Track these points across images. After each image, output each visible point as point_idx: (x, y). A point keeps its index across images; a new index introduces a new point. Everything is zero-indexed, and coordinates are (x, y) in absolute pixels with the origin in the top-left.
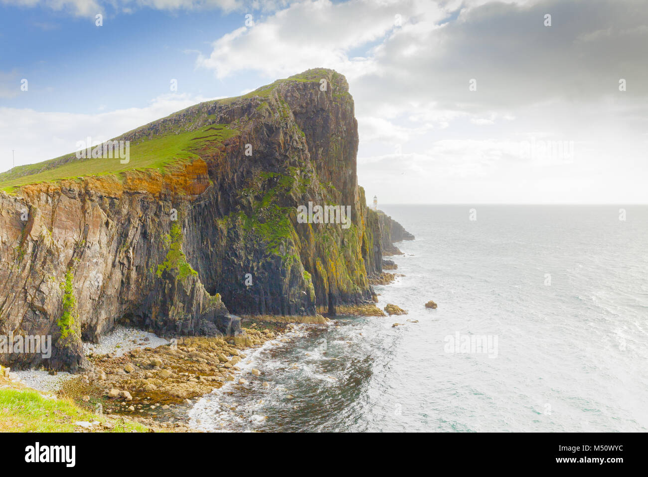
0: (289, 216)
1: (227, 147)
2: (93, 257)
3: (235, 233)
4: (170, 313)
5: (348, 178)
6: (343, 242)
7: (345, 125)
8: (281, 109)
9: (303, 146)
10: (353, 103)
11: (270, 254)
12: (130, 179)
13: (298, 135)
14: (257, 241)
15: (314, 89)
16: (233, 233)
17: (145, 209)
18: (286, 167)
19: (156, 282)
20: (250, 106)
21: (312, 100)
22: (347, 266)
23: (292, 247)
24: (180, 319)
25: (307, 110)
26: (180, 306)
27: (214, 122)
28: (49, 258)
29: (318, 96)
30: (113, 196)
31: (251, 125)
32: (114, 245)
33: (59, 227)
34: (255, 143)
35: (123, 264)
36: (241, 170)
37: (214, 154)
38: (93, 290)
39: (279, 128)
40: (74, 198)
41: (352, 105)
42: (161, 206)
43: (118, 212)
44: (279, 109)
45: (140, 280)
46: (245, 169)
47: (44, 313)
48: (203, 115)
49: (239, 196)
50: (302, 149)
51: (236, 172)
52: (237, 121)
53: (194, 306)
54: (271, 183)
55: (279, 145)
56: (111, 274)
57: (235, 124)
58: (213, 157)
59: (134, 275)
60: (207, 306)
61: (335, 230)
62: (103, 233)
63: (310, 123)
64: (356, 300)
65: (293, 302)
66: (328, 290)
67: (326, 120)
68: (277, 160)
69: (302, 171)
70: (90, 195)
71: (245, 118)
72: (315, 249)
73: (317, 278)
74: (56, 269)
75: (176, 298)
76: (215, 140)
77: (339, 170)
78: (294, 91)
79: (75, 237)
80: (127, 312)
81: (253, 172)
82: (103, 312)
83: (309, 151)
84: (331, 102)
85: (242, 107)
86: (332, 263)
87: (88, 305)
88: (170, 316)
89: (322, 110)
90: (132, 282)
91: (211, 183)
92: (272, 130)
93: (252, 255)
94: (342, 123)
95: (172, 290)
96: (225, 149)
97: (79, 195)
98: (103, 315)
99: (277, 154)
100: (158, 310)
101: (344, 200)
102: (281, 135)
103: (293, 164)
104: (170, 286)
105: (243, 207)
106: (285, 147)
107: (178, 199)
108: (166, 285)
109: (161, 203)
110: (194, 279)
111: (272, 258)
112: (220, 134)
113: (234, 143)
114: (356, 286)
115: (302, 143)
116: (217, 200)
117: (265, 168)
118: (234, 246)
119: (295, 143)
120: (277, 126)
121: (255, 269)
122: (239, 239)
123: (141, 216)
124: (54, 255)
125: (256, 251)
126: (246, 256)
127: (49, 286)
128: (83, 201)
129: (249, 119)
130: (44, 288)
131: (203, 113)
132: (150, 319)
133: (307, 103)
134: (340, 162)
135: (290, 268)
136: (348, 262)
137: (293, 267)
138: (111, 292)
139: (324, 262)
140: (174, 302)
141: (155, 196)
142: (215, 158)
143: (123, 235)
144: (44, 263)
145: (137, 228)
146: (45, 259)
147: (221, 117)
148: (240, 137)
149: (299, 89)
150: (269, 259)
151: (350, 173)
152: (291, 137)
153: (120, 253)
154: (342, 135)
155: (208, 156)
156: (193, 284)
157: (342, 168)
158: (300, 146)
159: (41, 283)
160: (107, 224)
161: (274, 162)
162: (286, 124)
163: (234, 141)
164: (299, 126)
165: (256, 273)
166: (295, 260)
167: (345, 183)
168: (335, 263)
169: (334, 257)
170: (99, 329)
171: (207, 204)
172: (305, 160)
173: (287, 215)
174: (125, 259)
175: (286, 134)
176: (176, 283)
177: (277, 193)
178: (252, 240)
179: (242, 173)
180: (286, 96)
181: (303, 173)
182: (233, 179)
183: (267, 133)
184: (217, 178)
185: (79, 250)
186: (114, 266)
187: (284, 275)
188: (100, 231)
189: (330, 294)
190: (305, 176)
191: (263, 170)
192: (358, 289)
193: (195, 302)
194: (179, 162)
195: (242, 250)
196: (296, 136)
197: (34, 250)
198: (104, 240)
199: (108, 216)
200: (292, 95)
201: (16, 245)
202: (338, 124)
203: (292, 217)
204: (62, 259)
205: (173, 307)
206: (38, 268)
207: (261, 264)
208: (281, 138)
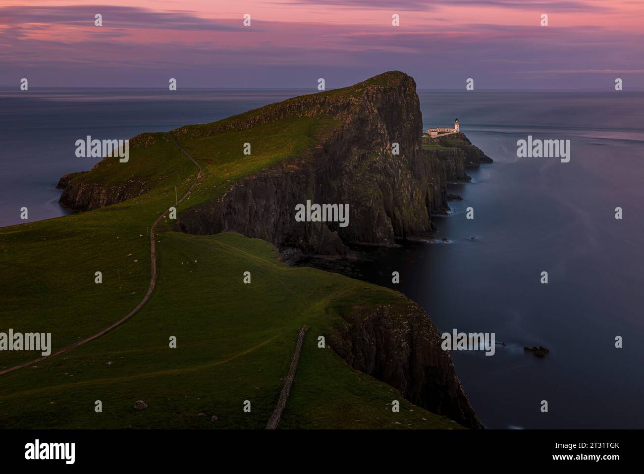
0: (376, 179)
2: (272, 212)
4: (310, 241)
7: (413, 116)
9: (385, 131)
10: (419, 100)
11: (365, 205)
12: (285, 165)
16: (341, 190)
17: (293, 181)
18: (373, 147)
21: (389, 100)
24: (316, 245)
25: (386, 107)
26: (315, 237)
28: (256, 214)
29: (394, 97)
30: (278, 177)
31: (350, 118)
32: (280, 203)
33: (258, 198)
34: (353, 131)
36: (344, 148)
38: (273, 229)
39: (368, 121)
40: (262, 181)
42: (301, 178)
43: (281, 185)
46: (347, 148)
49: (343, 166)
50: (384, 134)
51: (342, 150)
53: (323, 238)
54: (363, 157)
55: (368, 133)
56: (279, 219)
62: (276, 198)
63: (389, 115)
64: (421, 235)
66: (402, 227)
67: (400, 112)
68: (368, 142)
70: (269, 178)
71: (346, 112)
72: (393, 201)
73: (394, 220)
74: (258, 220)
75: (312, 233)
76: (327, 129)
79: (265, 202)
81: (352, 150)
83: (389, 134)
85: (344, 105)
86: (405, 210)
89: (397, 106)
91: (326, 158)
92: (363, 122)
96: (334, 135)
97: (265, 179)
99: (368, 137)
100: (302, 239)
103: (378, 145)
105: (347, 173)
106: (372, 134)
107: (309, 172)
109: (300, 175)
111: (366, 207)
113: (340, 131)
114: (421, 225)
115: (384, 129)
116: (330, 168)
118: (342, 198)
119: (379, 130)
120: (367, 119)
121: (356, 213)
122: (345, 194)
123: (291, 185)
128: (266, 183)
129: (349, 114)
131: (317, 104)
133: (386, 102)
135: (377, 214)
136: (415, 209)
137: (379, 214)
138: (279, 229)
139: (400, 209)
140: (312, 235)
141: (298, 173)
142: (328, 141)
144: (254, 217)
146: (254, 215)
147: (330, 109)
148: (343, 127)
149: (381, 93)
150: (364, 208)
151: (417, 148)
152: (376, 126)
153: (282, 207)
154: (411, 123)
155: (324, 141)
157: (411, 145)
158: (382, 132)
160: (277, 192)
161: (365, 143)
162: (373, 117)
164: (381, 118)
166: (381, 210)
171: (324, 171)
172: (385, 141)
175: (373, 124)
177: (368, 164)
180: (373, 97)
182: (339, 154)
184: (330, 154)
185: (267, 208)
186: (280, 215)
187: (374, 219)
188: (274, 197)
189: (404, 230)
190: (386, 152)
191: (359, 148)
192: (422, 228)
193: (323, 235)
194: (309, 149)
196: (379, 126)
197: (250, 212)
198: (276, 202)
199: (277, 188)
200: (376, 96)
201: (242, 209)
202: (408, 115)
203: (378, 181)
204: (260, 214)
205: (311, 238)
206: (252, 220)
207: (359, 210)
208: (370, 127)
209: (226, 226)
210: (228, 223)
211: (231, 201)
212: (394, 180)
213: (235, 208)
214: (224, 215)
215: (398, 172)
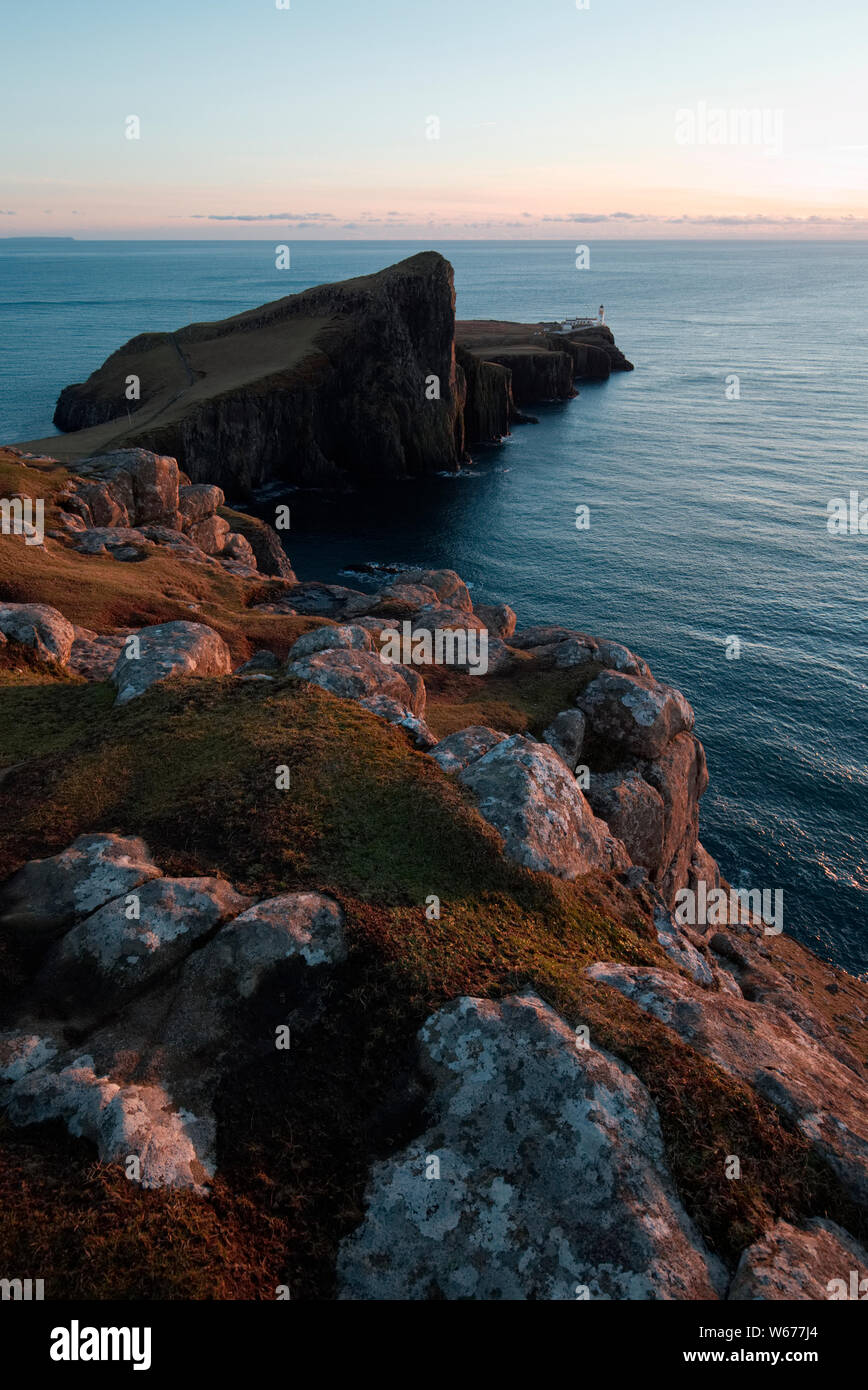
2: (253, 437)
6: (435, 420)
7: (444, 315)
9: (406, 338)
11: (375, 430)
13: (401, 329)
15: (417, 283)
17: (283, 401)
18: (390, 357)
19: (293, 451)
25: (410, 303)
29: (421, 290)
30: (262, 396)
31: (363, 320)
32: (265, 428)
33: (233, 423)
34: (367, 336)
35: (272, 439)
36: (356, 359)
38: (255, 458)
39: (386, 322)
40: (239, 402)
42: (294, 397)
43: (266, 407)
45: (283, 450)
49: (354, 382)
50: (404, 341)
52: (354, 314)
54: (378, 371)
55: (385, 339)
56: (265, 446)
59: (279, 446)
62: (258, 422)
63: (412, 315)
64: (441, 466)
67: (427, 311)
68: (384, 351)
69: (403, 360)
71: (360, 311)
72: (411, 426)
73: (410, 449)
74: (234, 447)
75: (305, 462)
76: (337, 333)
79: (242, 426)
80: (277, 469)
83: (412, 341)
85: (359, 300)
86: (424, 437)
87: (253, 467)
89: (424, 302)
90: (279, 451)
91: (333, 371)
92: (380, 325)
93: (363, 430)
94: (440, 313)
95: (303, 457)
96: (343, 342)
98: (263, 472)
99: (384, 345)
102: (387, 330)
103: (397, 355)
104: (303, 454)
105: (358, 390)
106: (390, 340)
107: (306, 390)
108: (300, 454)
109: (294, 395)
110: (317, 450)
111: (376, 434)
112: (342, 326)
113: (350, 336)
115: (405, 335)
116: (338, 385)
117: (375, 357)
119: (399, 336)
120: (384, 321)
123: (281, 407)
124: (232, 439)
128: (244, 403)
129: (362, 314)
130: (229, 458)
133: (410, 297)
134: (438, 350)
135: (389, 441)
137: (391, 441)
138: (266, 457)
139: (419, 436)
141: (290, 391)
142: (336, 350)
143: (270, 421)
144: (227, 444)
145: (279, 415)
146: (228, 441)
147: (344, 306)
149: (404, 283)
150: (373, 435)
152: (395, 330)
153: (269, 433)
154: (441, 325)
156: (316, 453)
157: (439, 355)
158: (403, 338)
160: (260, 415)
161: (381, 352)
162: (393, 318)
163: (353, 330)
164: (403, 319)
166: (392, 436)
167: (442, 368)
168: (428, 437)
169: (427, 433)
170: (261, 480)
171: (330, 389)
172: (406, 350)
174: (273, 436)
175: (391, 328)
176: (306, 453)
177: (382, 380)
179: (357, 361)
180: (394, 290)
182: (350, 367)
184: (338, 367)
185: (245, 433)
186: (266, 441)
187: (383, 448)
188: (256, 420)
189: (421, 460)
194: (307, 360)
196: (400, 330)
197: (222, 437)
198: (259, 426)
199: (260, 410)
201: (212, 434)
204: (236, 441)
206: (225, 447)
208: (386, 333)
211: (196, 425)
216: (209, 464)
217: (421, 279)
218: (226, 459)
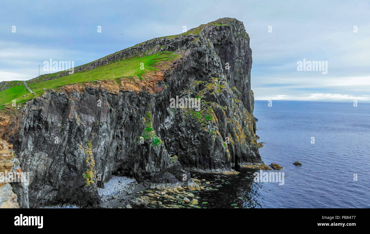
0: (212, 107)
1: (175, 65)
2: (103, 132)
3: (179, 117)
4: (147, 168)
5: (245, 85)
6: (243, 123)
7: (244, 52)
8: (206, 42)
9: (220, 65)
10: (249, 39)
11: (202, 130)
12: (123, 83)
13: (217, 58)
14: (193, 122)
15: (226, 30)
16: (178, 117)
17: (131, 101)
18: (210, 77)
19: (137, 148)
20: (187, 40)
21: (224, 37)
22: (246, 139)
23: (215, 126)
24: (153, 172)
25: (221, 43)
26: (152, 164)
27: (164, 50)
28: (78, 133)
29: (229, 35)
30: (114, 94)
31: (189, 52)
32: (114, 124)
33: (84, 113)
34: (192, 63)
35: (119, 137)
36: (183, 78)
37: (167, 69)
38: (102, 154)
39: (206, 54)
40: (93, 94)
41: (248, 40)
42: (140, 100)
43: (117, 104)
44: (205, 42)
45: (128, 147)
46: (185, 78)
47: (75, 169)
48: (157, 45)
49: (181, 95)
50: (219, 67)
51: (180, 80)
52: (179, 49)
53: (161, 164)
54: (200, 87)
55: (206, 64)
56: (112, 143)
57: (178, 51)
58: (167, 70)
59: (124, 143)
60: (169, 164)
61: (239, 116)
62: (109, 117)
63: (223, 51)
64: (252, 160)
65: (217, 161)
66: (235, 154)
67: (233, 49)
68: (204, 73)
69: (219, 80)
70: (102, 93)
71: (185, 47)
72: (227, 128)
74: (82, 141)
75: (150, 158)
76: (167, 60)
77: (240, 80)
78: (214, 31)
79: (93, 119)
80: (120, 167)
81: (190, 80)
82: (106, 168)
83: (223, 68)
84: (236, 38)
85: (182, 41)
86: (238, 137)
87: (99, 163)
88: (147, 170)
89: (231, 43)
90: (123, 148)
91: (166, 86)
92: (201, 54)
93: (190, 131)
94: (243, 51)
95: (147, 153)
96: (174, 66)
97: (96, 92)
98: (106, 170)
99: (204, 69)
100: (138, 166)
101: (243, 98)
103: (214, 76)
104: (146, 150)
106: (209, 66)
107: (149, 96)
108: (144, 150)
109: (140, 98)
110: (162, 146)
111: (204, 132)
112: (170, 57)
113: (179, 62)
114: (252, 151)
115: (219, 63)
116: (169, 96)
117: (197, 78)
118: (179, 125)
119: (215, 63)
120: (204, 52)
122: (182, 121)
123: (129, 106)
124: (81, 131)
125: (193, 128)
126: (186, 131)
127: (79, 152)
128: (98, 96)
129: (187, 48)
130: (76, 153)
131: (157, 44)
132: (133, 172)
133: (222, 39)
134: (241, 75)
135: (214, 139)
136: (247, 136)
137: (216, 139)
138: (111, 154)
139: (233, 136)
140: (149, 161)
141: (137, 94)
142: (168, 71)
143: (120, 118)
144: (76, 136)
145: (127, 114)
146: (76, 133)
147: (169, 47)
148: (182, 59)
149: (217, 30)
150: (201, 134)
151: (247, 81)
152: (213, 59)
153: (117, 129)
154: (242, 58)
155: (164, 70)
156: (161, 150)
157: (242, 78)
158: (217, 65)
159: (74, 150)
160: (111, 110)
161: (202, 74)
162: (210, 51)
163: (179, 61)
164: (217, 53)
165: (193, 142)
166: (217, 135)
167: (244, 88)
168: (239, 136)
169: (238, 133)
170: (104, 178)
171: (163, 99)
172: (220, 73)
173: (211, 107)
174: (120, 133)
175: (209, 57)
176: (150, 149)
177: (205, 93)
178: (190, 121)
179: (183, 81)
180: (209, 34)
181: (220, 81)
182: (178, 84)
183: (198, 57)
184: (169, 83)
186: (113, 138)
187: (211, 144)
188: (107, 116)
190: (221, 83)
191: (196, 79)
192: (253, 153)
193: (162, 161)
194: (149, 73)
195: (184, 127)
196: (215, 59)
197: (70, 128)
198: (109, 122)
199: (111, 106)
200: (213, 33)
201: (59, 125)
202: (240, 51)
203: (214, 108)
204: (86, 134)
205: (148, 164)
206: (73, 140)
207: (196, 136)
208: (207, 59)
209: (29, 146)
210: (33, 143)
211: (40, 111)
212: (228, 108)
213: (46, 123)
214: (25, 129)
215: (231, 101)
216: (51, 160)
217: (229, 28)
218: (72, 153)
